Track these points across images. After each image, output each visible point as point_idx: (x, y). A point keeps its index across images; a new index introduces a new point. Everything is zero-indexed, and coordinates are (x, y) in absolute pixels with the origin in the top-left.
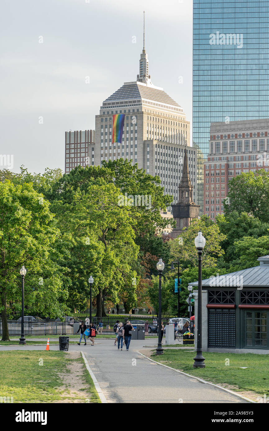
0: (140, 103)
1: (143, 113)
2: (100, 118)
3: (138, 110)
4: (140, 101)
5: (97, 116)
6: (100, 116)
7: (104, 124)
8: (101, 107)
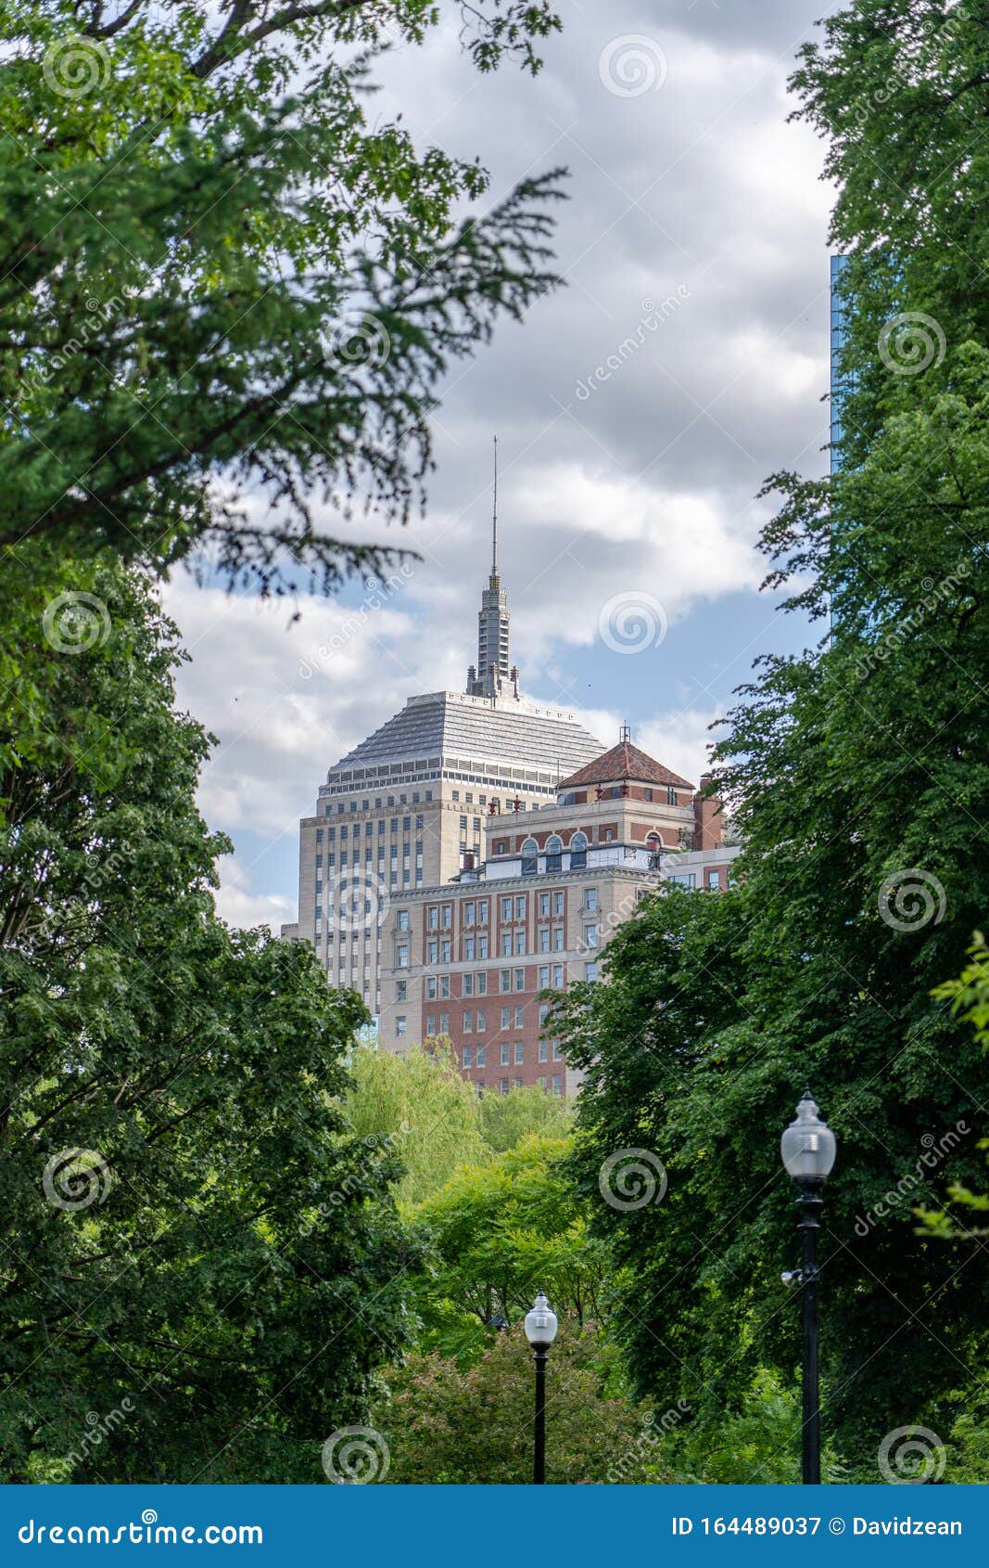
0: (437, 769)
1: (440, 807)
2: (314, 830)
3: (429, 795)
4: (436, 762)
5: (304, 823)
6: (314, 822)
7: (325, 849)
8: (321, 789)
